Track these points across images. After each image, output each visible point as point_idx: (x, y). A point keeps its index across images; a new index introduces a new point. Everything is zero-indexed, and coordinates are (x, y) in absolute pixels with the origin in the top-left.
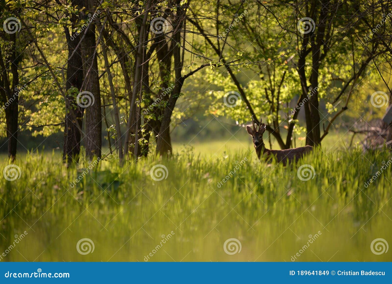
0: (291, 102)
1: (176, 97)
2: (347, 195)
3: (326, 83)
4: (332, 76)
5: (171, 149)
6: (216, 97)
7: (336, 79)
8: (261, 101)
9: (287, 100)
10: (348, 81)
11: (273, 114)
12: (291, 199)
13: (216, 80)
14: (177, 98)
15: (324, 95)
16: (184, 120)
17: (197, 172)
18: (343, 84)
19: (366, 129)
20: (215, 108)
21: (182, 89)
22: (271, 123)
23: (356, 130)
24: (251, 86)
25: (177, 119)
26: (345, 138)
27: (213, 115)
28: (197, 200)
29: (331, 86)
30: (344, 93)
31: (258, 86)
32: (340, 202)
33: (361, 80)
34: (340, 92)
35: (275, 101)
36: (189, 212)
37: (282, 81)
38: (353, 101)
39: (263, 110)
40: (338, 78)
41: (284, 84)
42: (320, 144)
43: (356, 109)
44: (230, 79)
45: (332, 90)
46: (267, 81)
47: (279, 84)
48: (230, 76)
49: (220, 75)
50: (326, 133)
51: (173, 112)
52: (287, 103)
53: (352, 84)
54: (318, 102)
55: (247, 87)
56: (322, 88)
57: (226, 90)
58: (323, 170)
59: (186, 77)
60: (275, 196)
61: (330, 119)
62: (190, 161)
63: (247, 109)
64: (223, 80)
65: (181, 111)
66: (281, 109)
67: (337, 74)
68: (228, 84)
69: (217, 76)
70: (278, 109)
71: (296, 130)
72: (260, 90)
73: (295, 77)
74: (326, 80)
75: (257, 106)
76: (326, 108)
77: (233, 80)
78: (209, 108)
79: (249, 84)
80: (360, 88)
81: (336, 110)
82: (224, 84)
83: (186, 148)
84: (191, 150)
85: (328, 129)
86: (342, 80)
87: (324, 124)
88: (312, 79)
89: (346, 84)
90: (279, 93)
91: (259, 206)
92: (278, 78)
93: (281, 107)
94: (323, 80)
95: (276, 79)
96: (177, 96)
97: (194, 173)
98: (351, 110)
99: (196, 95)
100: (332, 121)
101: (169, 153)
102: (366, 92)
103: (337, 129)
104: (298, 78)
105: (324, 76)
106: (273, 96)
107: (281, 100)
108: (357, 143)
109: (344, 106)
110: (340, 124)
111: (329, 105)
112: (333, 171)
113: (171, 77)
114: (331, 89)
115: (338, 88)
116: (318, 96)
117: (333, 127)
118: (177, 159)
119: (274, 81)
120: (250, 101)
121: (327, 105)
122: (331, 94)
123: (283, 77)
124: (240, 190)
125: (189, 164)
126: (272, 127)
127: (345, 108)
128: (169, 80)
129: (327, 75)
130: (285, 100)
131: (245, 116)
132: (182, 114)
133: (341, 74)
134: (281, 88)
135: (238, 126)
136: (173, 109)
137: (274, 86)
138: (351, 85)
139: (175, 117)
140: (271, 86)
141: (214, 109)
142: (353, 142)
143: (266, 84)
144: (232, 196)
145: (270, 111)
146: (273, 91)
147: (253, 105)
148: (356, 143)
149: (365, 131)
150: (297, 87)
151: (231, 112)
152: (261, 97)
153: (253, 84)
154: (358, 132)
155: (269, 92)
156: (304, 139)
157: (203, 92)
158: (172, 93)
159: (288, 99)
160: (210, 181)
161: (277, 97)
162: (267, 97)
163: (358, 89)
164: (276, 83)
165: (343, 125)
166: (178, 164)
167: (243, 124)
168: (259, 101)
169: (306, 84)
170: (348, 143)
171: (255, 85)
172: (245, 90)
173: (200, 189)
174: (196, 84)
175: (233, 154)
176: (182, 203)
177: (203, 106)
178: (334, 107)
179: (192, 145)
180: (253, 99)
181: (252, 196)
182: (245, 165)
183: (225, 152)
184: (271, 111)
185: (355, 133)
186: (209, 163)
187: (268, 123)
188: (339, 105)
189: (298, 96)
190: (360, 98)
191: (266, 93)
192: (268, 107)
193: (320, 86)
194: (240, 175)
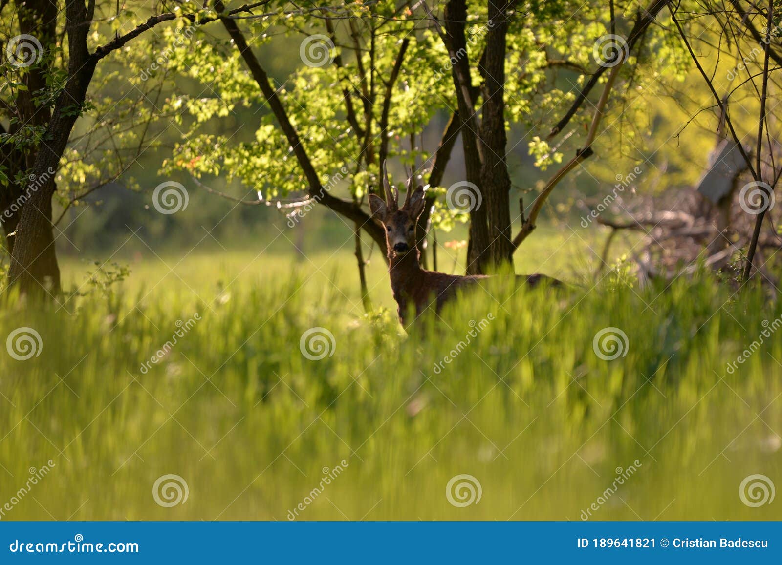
0: (422, 134)
1: (70, 114)
2: (587, 413)
3: (530, 75)
4: (547, 57)
5: (55, 275)
6: (195, 117)
7: (560, 65)
8: (334, 130)
9: (411, 126)
10: (594, 71)
11: (368, 170)
12: (420, 426)
13: (195, 63)
14: (73, 119)
15: (523, 113)
16: (95, 186)
17: (135, 344)
18: (581, 79)
19: (649, 216)
20: (192, 150)
21: (90, 91)
22: (363, 197)
23: (619, 221)
24: (301, 83)
25: (74, 184)
26: (585, 244)
27: (185, 169)
28: (133, 427)
29: (542, 87)
30: (584, 107)
31: (324, 83)
32: (568, 433)
33: (635, 67)
34: (571, 106)
35: (375, 129)
36: (107, 466)
37: (397, 69)
38: (610, 133)
39: (340, 157)
40: (563, 61)
41: (403, 78)
42: (510, 260)
43: (618, 155)
44: (239, 60)
45: (548, 99)
46: (350, 69)
47: (387, 79)
48: (237, 54)
49: (208, 49)
50: (528, 229)
51: (63, 161)
52: (413, 136)
53: (607, 80)
54: (504, 132)
55: (291, 88)
56: (517, 91)
57: (225, 95)
58: (518, 339)
59: (103, 52)
60: (372, 416)
61: (541, 185)
62: (114, 310)
63: (291, 155)
64: (217, 63)
65: (85, 160)
66: (391, 155)
67: (562, 50)
68: (232, 76)
69: (199, 52)
70: (384, 154)
71: (438, 219)
72: (329, 97)
73: (433, 57)
74: (530, 68)
75: (320, 145)
76: (531, 152)
77: (247, 66)
78: (175, 152)
79: (296, 77)
80: (632, 93)
81: (558, 158)
82: (218, 78)
83: (102, 271)
84: (120, 278)
85: (533, 216)
86: (578, 68)
87: (521, 201)
88: (488, 63)
89: (590, 77)
90: (387, 104)
91: (324, 446)
92: (385, 61)
93: (393, 148)
94: (519, 69)
95: (378, 64)
96: (75, 113)
97: (125, 348)
98: (602, 160)
99: (134, 111)
100: (547, 191)
101: (48, 285)
102: (649, 104)
103: (561, 216)
104: (446, 61)
105: (524, 55)
106: (369, 114)
107: (394, 128)
108: (620, 256)
109: (581, 146)
110: (571, 201)
111: (539, 146)
112: (547, 340)
113: (58, 53)
114: (545, 95)
115: (565, 92)
116: (505, 116)
117: (550, 211)
118: (72, 305)
119: (373, 68)
120: (300, 129)
121: (532, 144)
122: (544, 109)
123: (400, 58)
124: (265, 397)
125: (108, 321)
126: (367, 210)
127: (586, 154)
128: (50, 62)
129: (533, 54)
130: (405, 126)
131: (282, 174)
132: (90, 169)
133: (573, 49)
134: (394, 90)
135: (263, 203)
136: (61, 154)
137: (373, 85)
138: (604, 82)
139: (68, 178)
140: (364, 83)
141: (188, 154)
142: (610, 256)
143: (347, 77)
144: (241, 416)
145: (359, 160)
146: (369, 101)
147: (308, 140)
148: (618, 260)
149: (646, 223)
150: (442, 88)
151: (240, 162)
152: (331, 119)
153: (308, 78)
154: (623, 227)
155: (357, 103)
156: (462, 245)
157: (156, 100)
158: (59, 101)
159: (414, 125)
160: (175, 371)
161: (379, 119)
162: (351, 117)
163: (623, 95)
164: (379, 76)
165: (581, 204)
166: (77, 321)
167: (279, 198)
168: (327, 130)
169: (468, 79)
170: (594, 257)
171: (316, 79)
172: (286, 97)
173: (143, 394)
174: (133, 75)
175: (245, 290)
176: (85, 439)
177: (156, 142)
178: (554, 150)
179: (123, 264)
180: (310, 125)
181: (302, 416)
182: (282, 324)
183: (220, 284)
184: (363, 161)
185: (616, 228)
186: (170, 316)
187: (355, 197)
188: (568, 143)
189: (444, 114)
190: (632, 121)
191: (349, 104)
192: (354, 149)
193: (511, 86)
194: (267, 353)
